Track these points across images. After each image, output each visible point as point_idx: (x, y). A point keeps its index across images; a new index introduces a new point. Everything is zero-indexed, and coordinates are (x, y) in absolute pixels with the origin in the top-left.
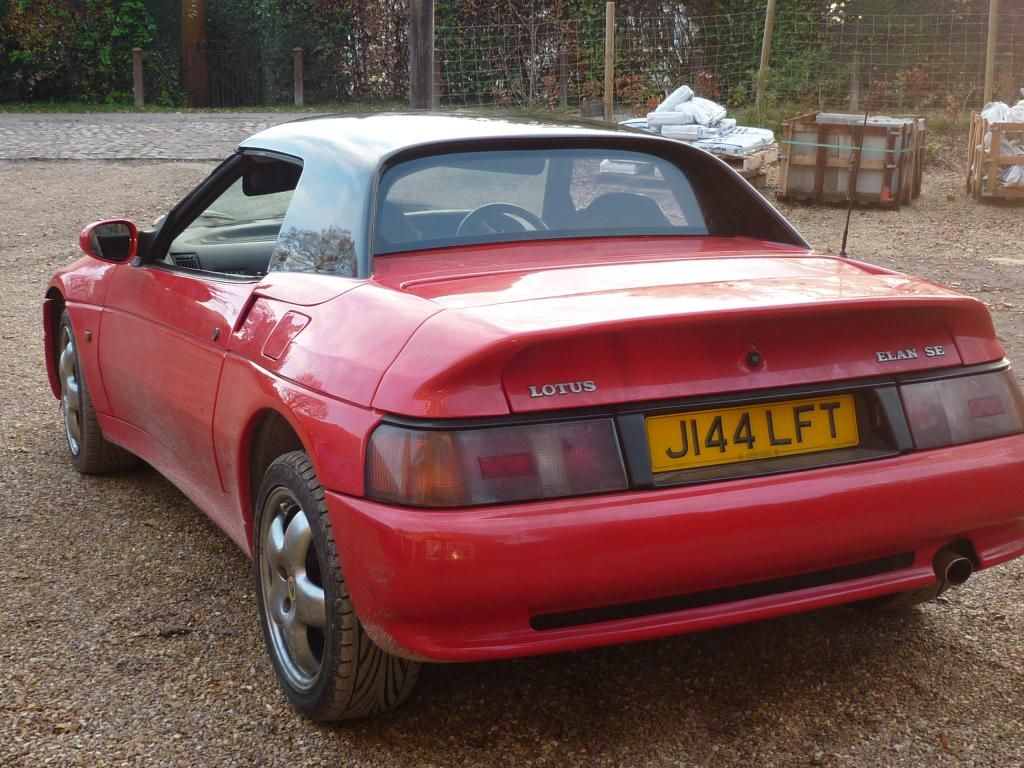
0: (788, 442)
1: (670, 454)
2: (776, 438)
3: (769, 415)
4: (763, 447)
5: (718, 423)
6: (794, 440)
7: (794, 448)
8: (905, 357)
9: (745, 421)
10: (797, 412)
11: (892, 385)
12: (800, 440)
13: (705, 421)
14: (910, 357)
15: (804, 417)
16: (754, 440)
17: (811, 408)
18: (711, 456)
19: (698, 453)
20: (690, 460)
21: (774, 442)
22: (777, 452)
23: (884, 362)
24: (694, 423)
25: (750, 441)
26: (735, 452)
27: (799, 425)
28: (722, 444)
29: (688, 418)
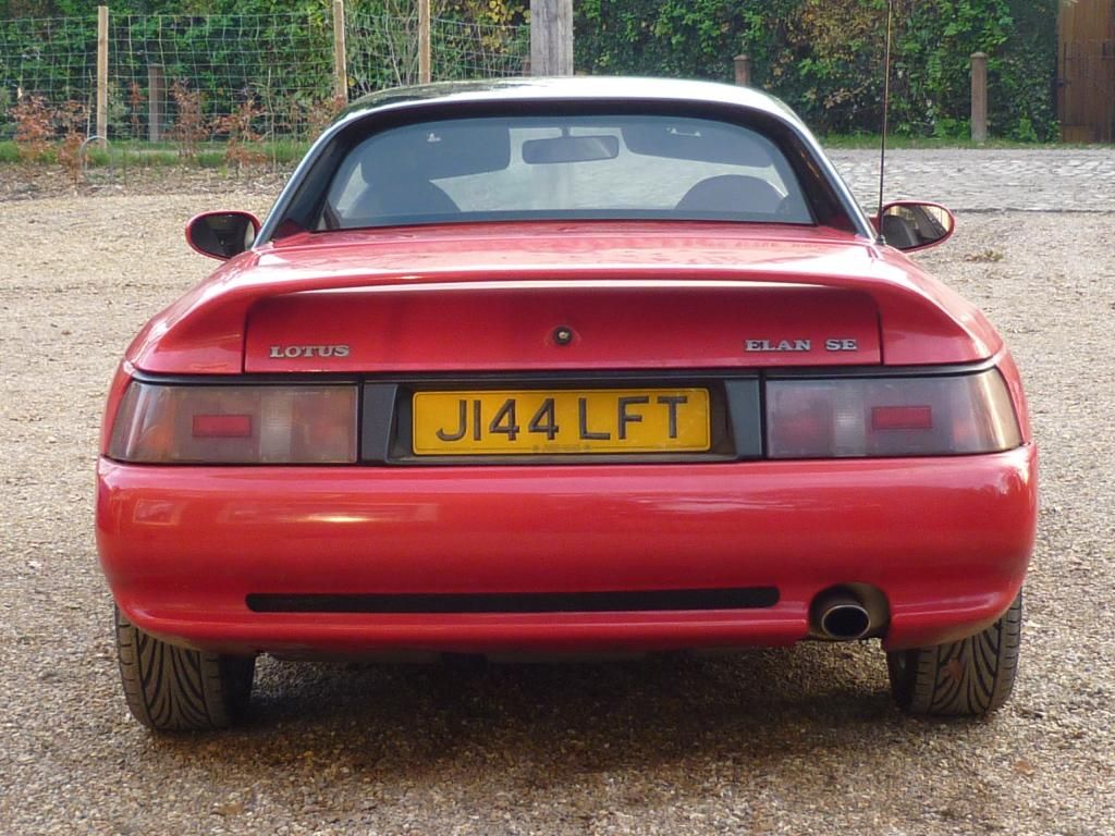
0: (607, 437)
1: (441, 435)
2: (588, 431)
3: (583, 403)
4: (569, 438)
5: (511, 406)
6: (615, 434)
7: (615, 444)
8: (789, 348)
9: (549, 406)
10: (623, 403)
11: (755, 379)
12: (623, 436)
13: (492, 402)
14: (798, 348)
15: (631, 410)
16: (557, 430)
17: (645, 400)
18: (496, 443)
19: (478, 438)
20: (467, 445)
21: (585, 435)
22: (588, 447)
23: (756, 351)
24: (478, 405)
25: (552, 431)
26: (528, 441)
27: (624, 420)
28: (512, 432)
29: (471, 397)
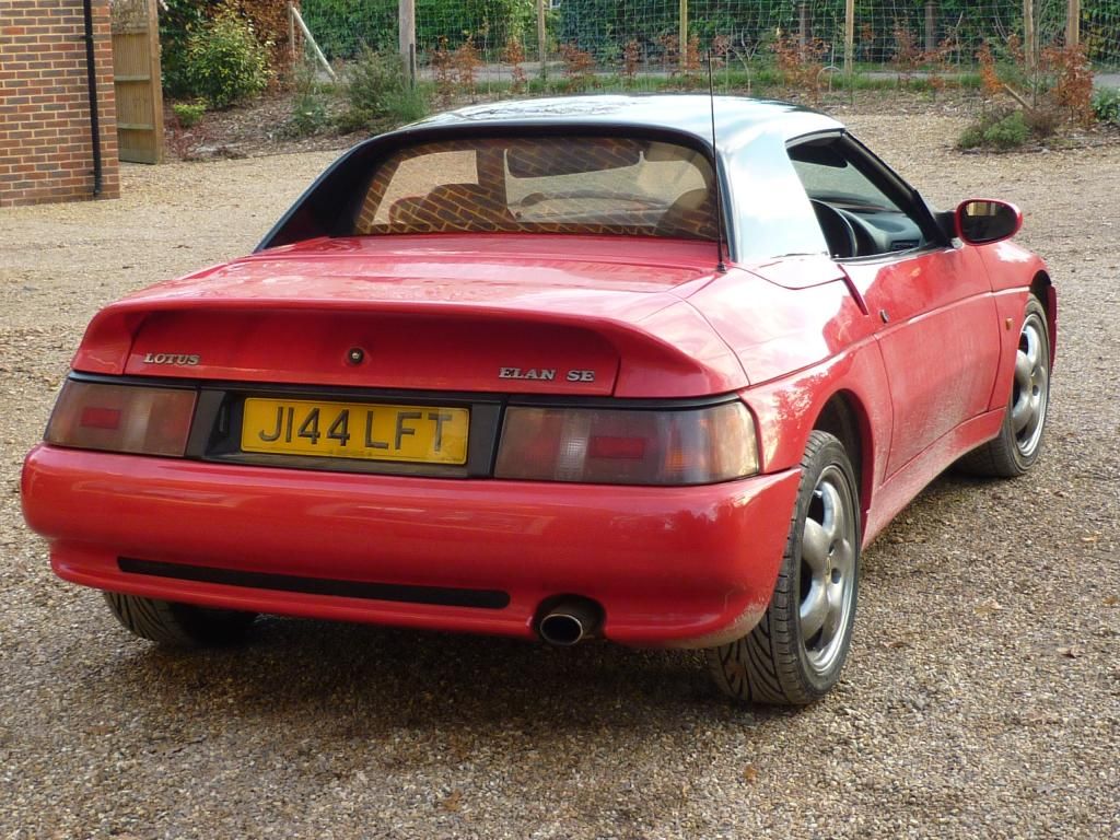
0: (386, 446)
1: (262, 435)
2: (373, 440)
3: (370, 416)
4: (356, 446)
5: (315, 415)
6: (392, 445)
7: (391, 454)
9: (344, 417)
10: (402, 417)
12: (398, 447)
13: (302, 410)
15: (407, 424)
16: (348, 438)
17: (419, 416)
18: (301, 446)
19: (288, 440)
20: (281, 446)
21: (369, 444)
22: (370, 455)
23: (509, 377)
24: (291, 411)
25: (344, 438)
26: (326, 446)
27: (401, 432)
28: (315, 436)
29: (287, 404)
